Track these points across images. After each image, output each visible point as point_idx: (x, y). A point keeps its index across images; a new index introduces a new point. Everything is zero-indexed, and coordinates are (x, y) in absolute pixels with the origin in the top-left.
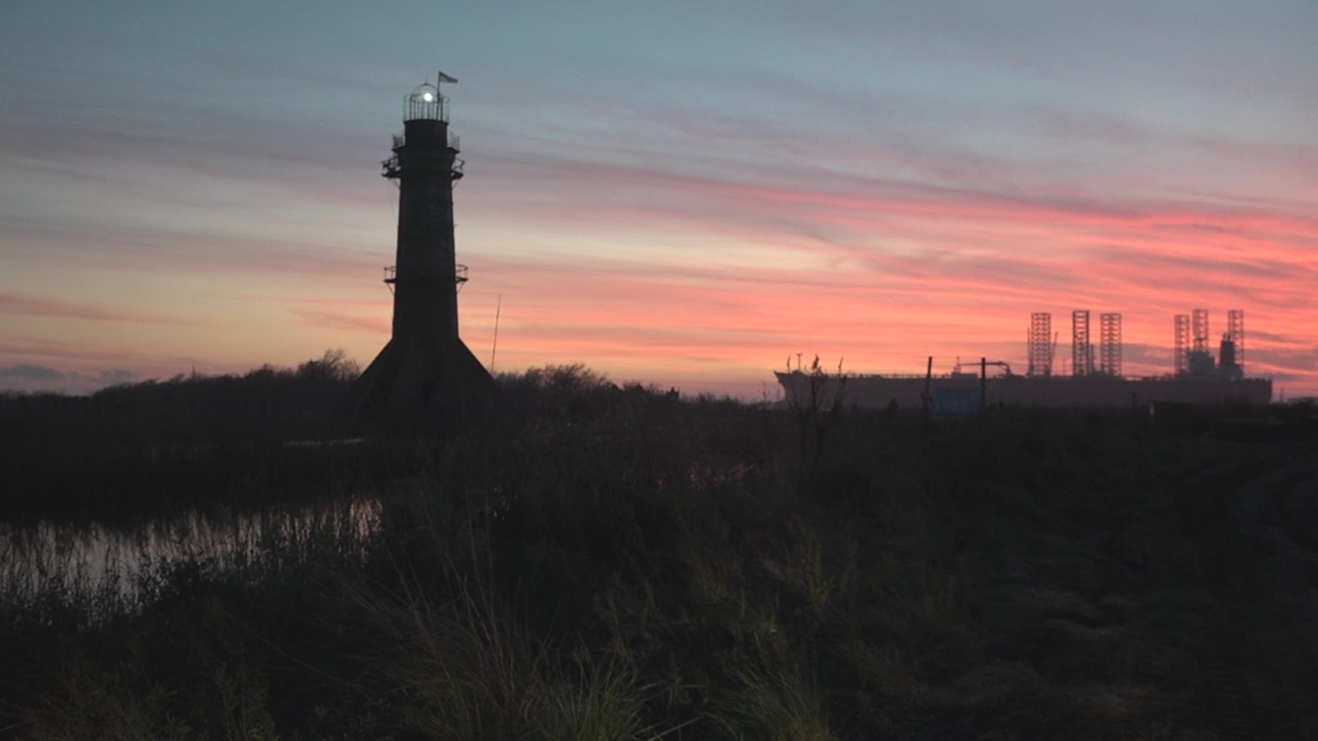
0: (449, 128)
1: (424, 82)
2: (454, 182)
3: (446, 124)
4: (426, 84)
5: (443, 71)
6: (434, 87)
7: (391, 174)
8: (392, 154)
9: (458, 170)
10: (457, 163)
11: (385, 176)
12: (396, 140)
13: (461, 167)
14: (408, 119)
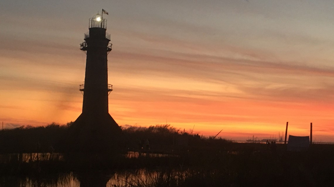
0: (106, 31)
1: (97, 14)
2: (108, 52)
3: (106, 30)
4: (98, 14)
5: (104, 9)
6: (100, 15)
7: (84, 49)
8: (84, 41)
9: (110, 47)
10: (109, 45)
11: (81, 49)
12: (86, 36)
13: (111, 46)
14: (91, 27)
